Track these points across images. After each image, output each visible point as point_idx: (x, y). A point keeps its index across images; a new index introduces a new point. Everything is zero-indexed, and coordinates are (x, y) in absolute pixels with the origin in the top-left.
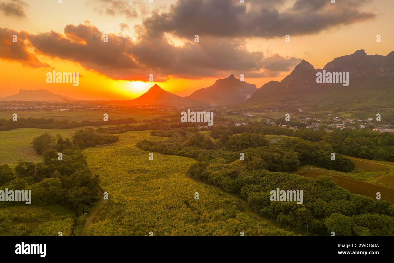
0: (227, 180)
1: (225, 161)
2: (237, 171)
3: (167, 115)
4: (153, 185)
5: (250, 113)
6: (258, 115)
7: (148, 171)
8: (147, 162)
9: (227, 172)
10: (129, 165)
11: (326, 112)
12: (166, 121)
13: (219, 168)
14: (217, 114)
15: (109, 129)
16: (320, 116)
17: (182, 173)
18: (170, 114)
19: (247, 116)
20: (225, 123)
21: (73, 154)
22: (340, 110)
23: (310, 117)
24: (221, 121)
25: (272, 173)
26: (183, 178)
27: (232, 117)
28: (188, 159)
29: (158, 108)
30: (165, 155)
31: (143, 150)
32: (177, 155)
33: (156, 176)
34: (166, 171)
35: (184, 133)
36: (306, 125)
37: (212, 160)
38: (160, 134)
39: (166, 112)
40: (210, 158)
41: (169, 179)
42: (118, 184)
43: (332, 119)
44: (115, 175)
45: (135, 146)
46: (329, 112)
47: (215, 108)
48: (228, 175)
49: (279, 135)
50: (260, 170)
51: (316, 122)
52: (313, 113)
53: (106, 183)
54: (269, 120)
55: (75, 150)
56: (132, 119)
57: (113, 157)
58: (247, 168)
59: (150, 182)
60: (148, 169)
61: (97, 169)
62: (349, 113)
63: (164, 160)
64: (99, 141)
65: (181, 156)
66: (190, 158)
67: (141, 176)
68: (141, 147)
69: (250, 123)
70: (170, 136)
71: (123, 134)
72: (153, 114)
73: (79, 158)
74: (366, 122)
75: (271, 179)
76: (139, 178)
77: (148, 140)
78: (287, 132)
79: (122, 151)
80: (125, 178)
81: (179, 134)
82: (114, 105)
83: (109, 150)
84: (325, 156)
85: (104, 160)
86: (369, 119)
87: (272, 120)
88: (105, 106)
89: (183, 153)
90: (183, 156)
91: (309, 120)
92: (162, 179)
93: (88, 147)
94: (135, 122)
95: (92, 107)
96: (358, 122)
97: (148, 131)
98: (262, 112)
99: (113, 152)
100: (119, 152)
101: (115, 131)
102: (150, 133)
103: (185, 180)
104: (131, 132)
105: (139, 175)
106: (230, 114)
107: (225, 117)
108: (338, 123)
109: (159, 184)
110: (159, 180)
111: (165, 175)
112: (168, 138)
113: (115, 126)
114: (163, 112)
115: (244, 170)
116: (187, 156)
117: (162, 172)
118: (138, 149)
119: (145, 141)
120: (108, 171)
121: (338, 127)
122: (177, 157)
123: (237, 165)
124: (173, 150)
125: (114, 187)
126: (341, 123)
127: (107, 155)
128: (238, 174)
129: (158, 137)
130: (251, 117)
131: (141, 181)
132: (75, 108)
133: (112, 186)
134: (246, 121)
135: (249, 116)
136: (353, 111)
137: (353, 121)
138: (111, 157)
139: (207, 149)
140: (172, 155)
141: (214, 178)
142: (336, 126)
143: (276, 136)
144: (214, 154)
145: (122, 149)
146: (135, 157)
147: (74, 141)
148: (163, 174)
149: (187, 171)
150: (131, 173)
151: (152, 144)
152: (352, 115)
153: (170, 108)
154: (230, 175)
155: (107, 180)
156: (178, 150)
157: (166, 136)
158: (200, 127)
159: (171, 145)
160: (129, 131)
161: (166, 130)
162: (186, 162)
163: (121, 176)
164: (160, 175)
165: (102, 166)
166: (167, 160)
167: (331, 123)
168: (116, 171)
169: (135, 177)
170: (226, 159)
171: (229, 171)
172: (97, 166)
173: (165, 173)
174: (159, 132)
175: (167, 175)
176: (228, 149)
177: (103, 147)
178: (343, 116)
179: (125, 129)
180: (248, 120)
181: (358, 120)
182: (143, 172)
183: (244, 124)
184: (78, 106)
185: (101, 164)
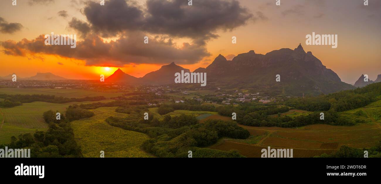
0: (169, 155)
1: (168, 137)
2: (176, 147)
3: (127, 93)
4: (117, 155)
5: (186, 91)
6: (191, 93)
7: (113, 144)
8: (113, 135)
9: (170, 148)
10: (100, 137)
11: (234, 89)
12: (126, 99)
13: (164, 145)
14: (162, 93)
15: (88, 105)
16: (231, 93)
17: (137, 147)
18: (128, 92)
19: (183, 94)
20: (168, 100)
21: (65, 126)
22: (242, 88)
23: (224, 94)
24: (165, 98)
25: (200, 149)
26: (138, 151)
27: (173, 95)
28: (141, 134)
29: (121, 87)
30: (125, 130)
31: (110, 125)
32: (134, 130)
33: (119, 148)
34: (126, 144)
35: (139, 111)
36: (222, 100)
37: (159, 136)
38: (121, 111)
39: (126, 91)
40: (158, 134)
41: (128, 151)
42: (93, 153)
43: (237, 94)
44: (91, 145)
45: (105, 121)
46: (235, 89)
47: (161, 87)
48: (170, 150)
49: (205, 111)
50: (193, 147)
51: (228, 97)
52: (226, 90)
53: (85, 151)
54: (198, 97)
55: (66, 123)
56: (103, 97)
57: (90, 130)
58: (183, 145)
59: (115, 153)
60: (113, 142)
61: (80, 139)
62: (247, 89)
63: (124, 135)
64: (81, 116)
65: (137, 132)
66: (143, 134)
67: (108, 147)
68: (108, 122)
69: (186, 100)
70: (129, 113)
71: (97, 109)
72: (116, 92)
73: (69, 130)
74: (256, 95)
75: (200, 153)
76: (107, 149)
77: (113, 116)
78: (210, 109)
79: (96, 125)
80: (98, 148)
81: (135, 112)
82: (91, 84)
83: (88, 123)
84: (233, 131)
85: (84, 132)
86: (257, 93)
87: (201, 97)
88: (86, 85)
89: (138, 129)
90: (138, 131)
91: (224, 96)
92: (123, 151)
93: (74, 120)
94: (105, 99)
95: (77, 86)
96: (252, 95)
97: (113, 107)
98: (194, 90)
99: (90, 126)
100: (95, 126)
101: (92, 107)
102: (114, 110)
103: (140, 152)
104: (102, 108)
105: (107, 147)
106: (172, 92)
107: (169, 95)
108: (241, 97)
109: (121, 155)
110: (121, 152)
111: (125, 147)
112: (127, 114)
113: (91, 103)
114: (124, 91)
115: (182, 147)
116: (141, 132)
117: (123, 145)
118: (106, 124)
119: (111, 118)
120: (87, 142)
121: (241, 100)
122: (134, 132)
123: (177, 143)
124: (131, 127)
125: (91, 155)
126: (243, 97)
127: (86, 128)
128: (178, 150)
129: (121, 113)
130: (186, 94)
131: (109, 152)
132: (67, 86)
133: (89, 154)
134: (183, 99)
135: (185, 94)
136: (249, 89)
137: (249, 95)
138: (89, 130)
139: (156, 127)
140: (130, 131)
141: (161, 153)
142: (240, 100)
143: (203, 112)
144: (160, 130)
145: (96, 124)
146: (105, 130)
147: (66, 115)
148: (124, 147)
149: (141, 145)
150: (102, 144)
151: (116, 120)
152: (248, 91)
153: (128, 87)
154: (171, 150)
155: (86, 149)
156: (134, 127)
157: (126, 113)
158: (150, 105)
159: (129, 122)
160: (101, 107)
161: (126, 108)
162: (140, 138)
163: (95, 147)
164: (122, 147)
165: (83, 137)
166: (126, 135)
167: (237, 97)
168: (92, 142)
169: (104, 148)
170: (169, 135)
171: (171, 147)
172: (80, 137)
173: (125, 146)
174: (121, 110)
175: (126, 148)
176: (171, 127)
177: (83, 120)
178: (243, 92)
179: (98, 106)
180: (184, 98)
181: (252, 94)
182: (110, 145)
183: (182, 101)
184: (69, 85)
185: (83, 135)
